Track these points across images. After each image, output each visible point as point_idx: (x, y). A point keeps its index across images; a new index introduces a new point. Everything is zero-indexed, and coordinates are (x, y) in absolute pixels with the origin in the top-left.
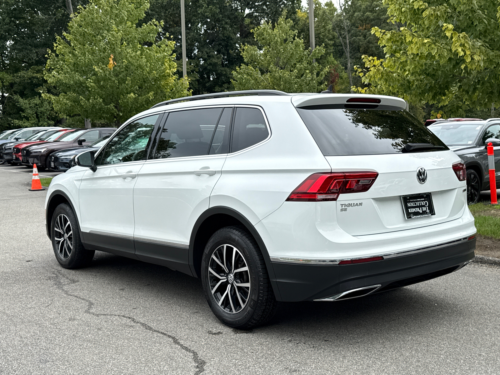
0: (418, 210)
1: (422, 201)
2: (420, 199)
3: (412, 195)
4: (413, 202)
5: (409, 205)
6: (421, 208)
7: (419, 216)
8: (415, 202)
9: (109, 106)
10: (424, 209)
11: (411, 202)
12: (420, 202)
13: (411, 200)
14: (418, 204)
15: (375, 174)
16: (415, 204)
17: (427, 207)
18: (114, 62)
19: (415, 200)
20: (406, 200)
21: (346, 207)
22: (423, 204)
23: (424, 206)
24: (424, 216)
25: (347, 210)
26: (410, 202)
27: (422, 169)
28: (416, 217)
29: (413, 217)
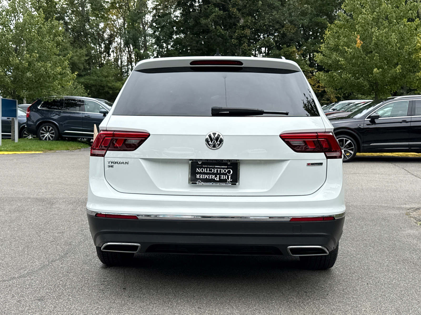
0: (212, 177)
1: (223, 168)
2: (221, 166)
4: (207, 168)
5: (199, 170)
6: (218, 176)
7: (211, 184)
8: (210, 168)
9: (359, 80)
10: (224, 177)
11: (204, 168)
12: (219, 169)
13: (204, 166)
14: (214, 171)
15: (147, 135)
16: (211, 171)
17: (230, 176)
18: (361, 41)
19: (211, 166)
20: (196, 164)
21: (113, 164)
22: (223, 171)
23: (224, 174)
24: (219, 184)
25: (114, 166)
26: (201, 167)
27: (214, 134)
28: (204, 184)
29: (199, 183)
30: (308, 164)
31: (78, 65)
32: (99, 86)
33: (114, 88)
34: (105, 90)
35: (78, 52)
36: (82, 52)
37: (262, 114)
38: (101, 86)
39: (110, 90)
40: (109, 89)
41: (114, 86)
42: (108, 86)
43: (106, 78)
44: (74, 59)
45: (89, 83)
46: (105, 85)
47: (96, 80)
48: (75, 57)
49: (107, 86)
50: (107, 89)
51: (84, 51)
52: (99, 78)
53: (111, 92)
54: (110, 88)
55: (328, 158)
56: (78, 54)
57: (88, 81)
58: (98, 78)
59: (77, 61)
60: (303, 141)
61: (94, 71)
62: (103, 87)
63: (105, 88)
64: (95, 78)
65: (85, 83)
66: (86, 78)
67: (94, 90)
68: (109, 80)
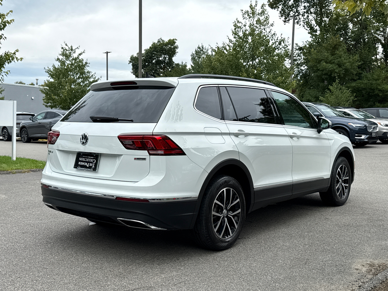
0: (86, 164)
1: (92, 159)
2: (91, 157)
3: (85, 152)
4: (84, 158)
5: (80, 159)
6: (89, 164)
7: (84, 169)
10: (91, 165)
12: (90, 159)
13: (83, 156)
14: (87, 160)
19: (86, 157)
20: (80, 155)
21: (49, 152)
22: (91, 161)
23: (92, 163)
24: (87, 169)
25: (50, 154)
26: (82, 157)
27: (84, 134)
28: (81, 168)
29: (79, 168)
30: (135, 159)
31: (350, 71)
32: (369, 89)
33: (384, 90)
34: (375, 93)
35: (351, 59)
36: (355, 58)
37: (118, 121)
38: (371, 89)
39: (381, 93)
40: (379, 92)
41: (383, 89)
42: (379, 89)
43: (377, 81)
44: (346, 65)
45: (360, 87)
46: (375, 88)
47: (366, 83)
48: (348, 64)
49: (377, 88)
50: (377, 92)
51: (357, 57)
52: (370, 82)
53: (380, 95)
54: (380, 90)
55: (150, 154)
56: (351, 60)
57: (359, 85)
58: (368, 81)
59: (349, 67)
60: (132, 141)
61: (365, 75)
62: (374, 90)
63: (375, 91)
64: (366, 82)
65: (357, 87)
66: (358, 82)
67: (365, 93)
68: (379, 83)
